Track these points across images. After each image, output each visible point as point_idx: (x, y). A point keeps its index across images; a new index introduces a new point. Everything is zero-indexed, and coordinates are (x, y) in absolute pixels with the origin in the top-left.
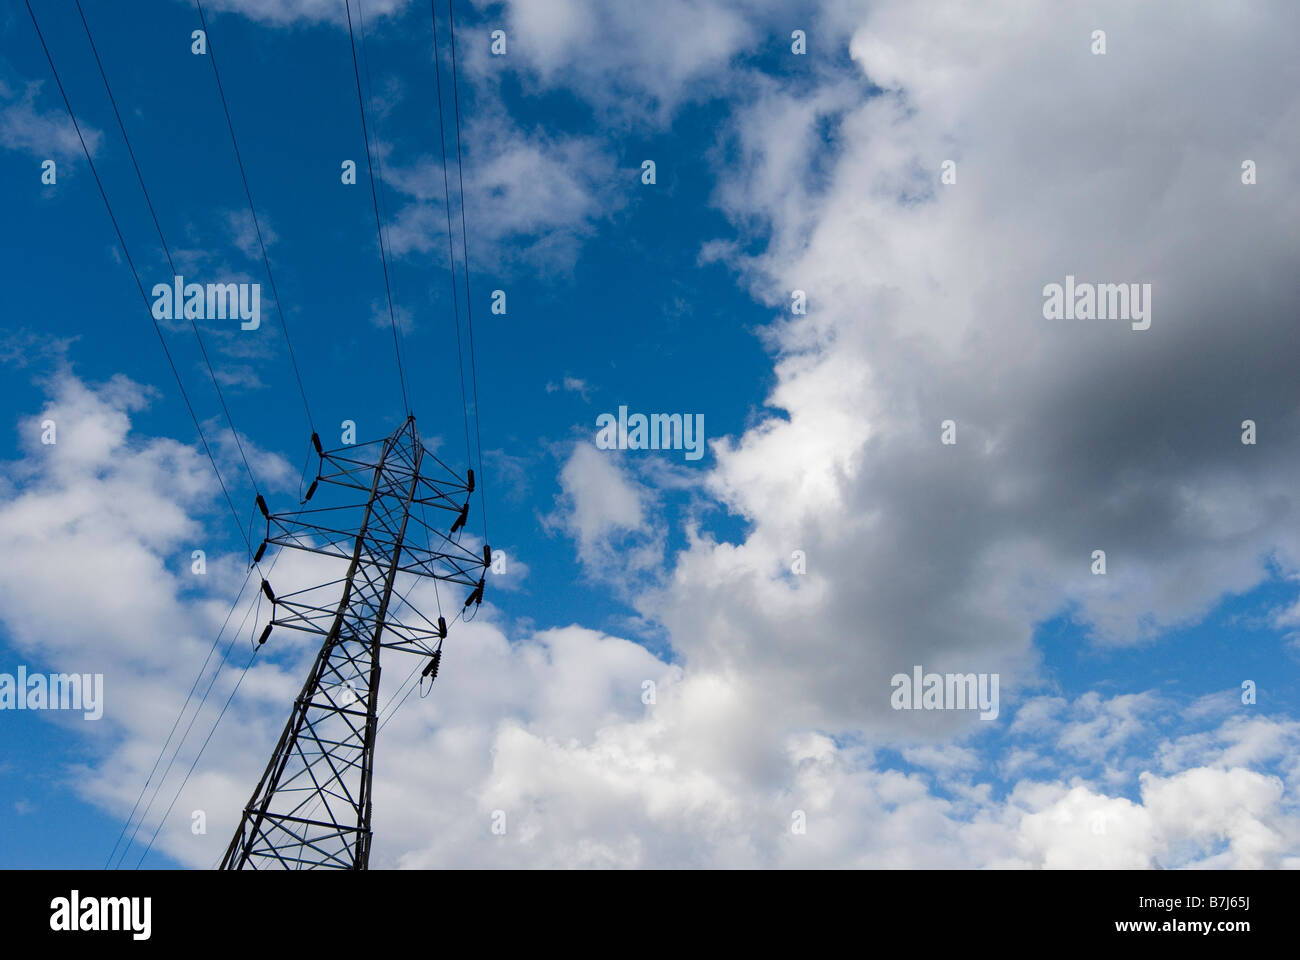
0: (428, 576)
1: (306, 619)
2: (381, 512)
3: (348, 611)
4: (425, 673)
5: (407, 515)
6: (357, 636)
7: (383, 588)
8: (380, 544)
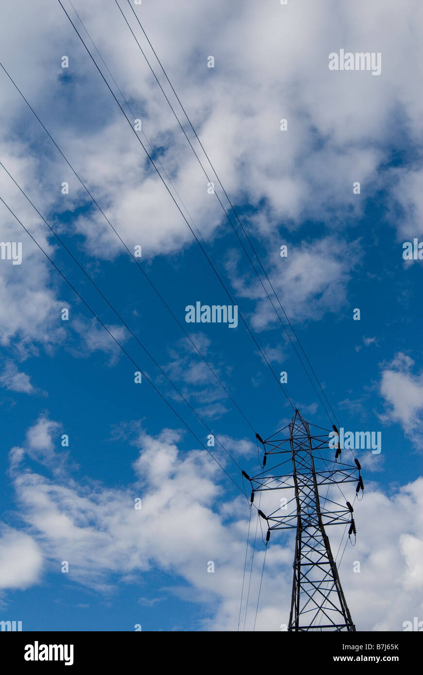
0: (333, 483)
1: (284, 523)
2: (300, 460)
3: (302, 513)
4: (350, 533)
5: (312, 457)
6: (310, 524)
7: (314, 497)
8: (305, 475)
